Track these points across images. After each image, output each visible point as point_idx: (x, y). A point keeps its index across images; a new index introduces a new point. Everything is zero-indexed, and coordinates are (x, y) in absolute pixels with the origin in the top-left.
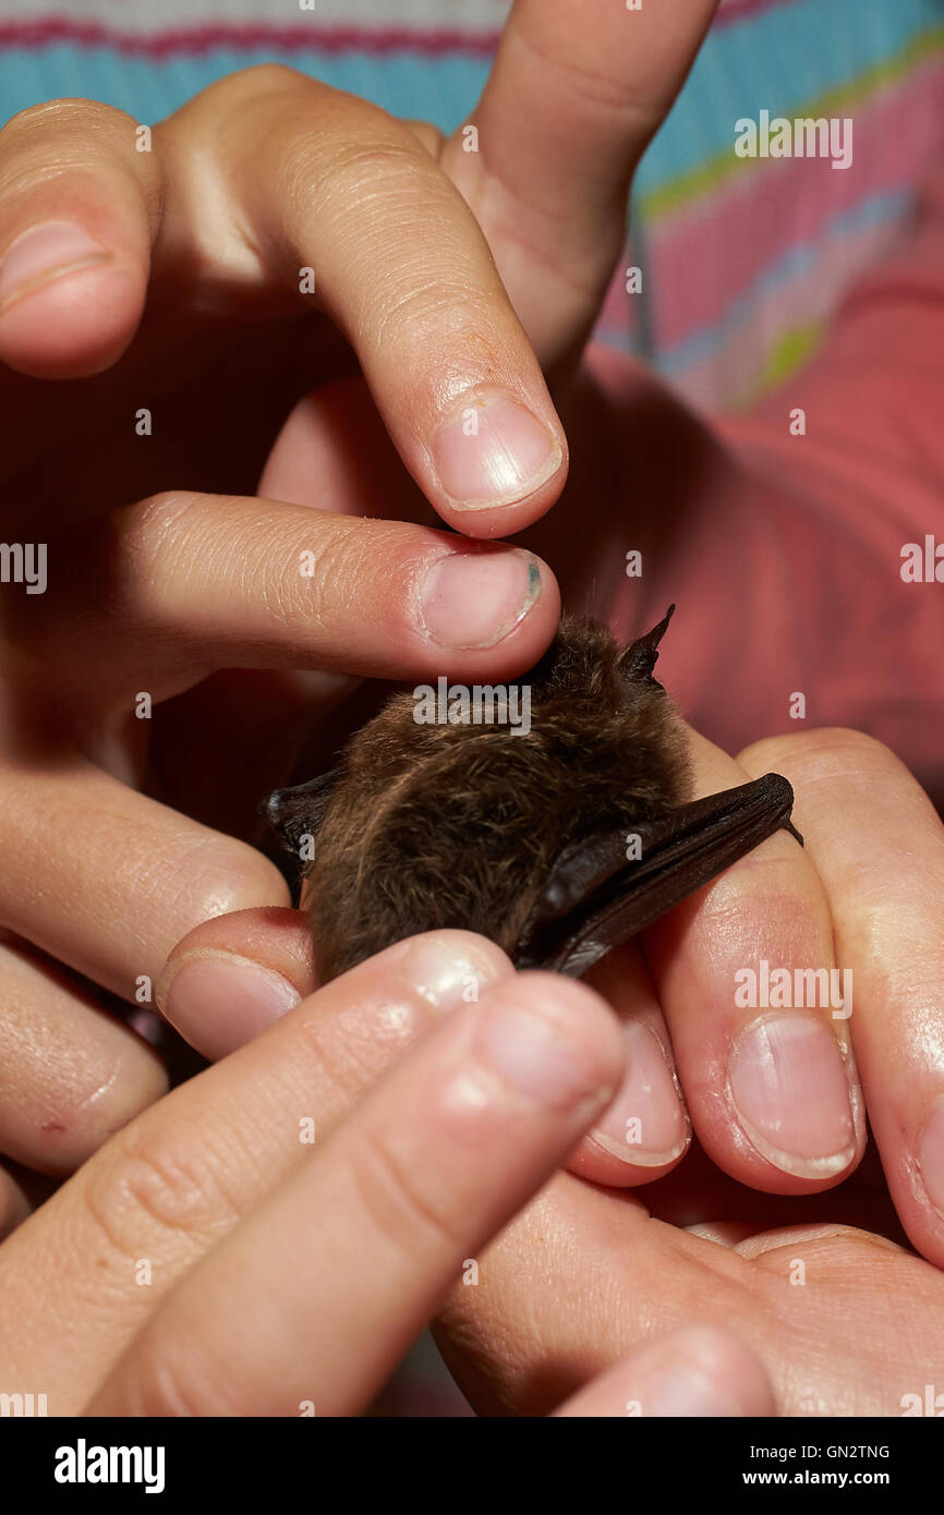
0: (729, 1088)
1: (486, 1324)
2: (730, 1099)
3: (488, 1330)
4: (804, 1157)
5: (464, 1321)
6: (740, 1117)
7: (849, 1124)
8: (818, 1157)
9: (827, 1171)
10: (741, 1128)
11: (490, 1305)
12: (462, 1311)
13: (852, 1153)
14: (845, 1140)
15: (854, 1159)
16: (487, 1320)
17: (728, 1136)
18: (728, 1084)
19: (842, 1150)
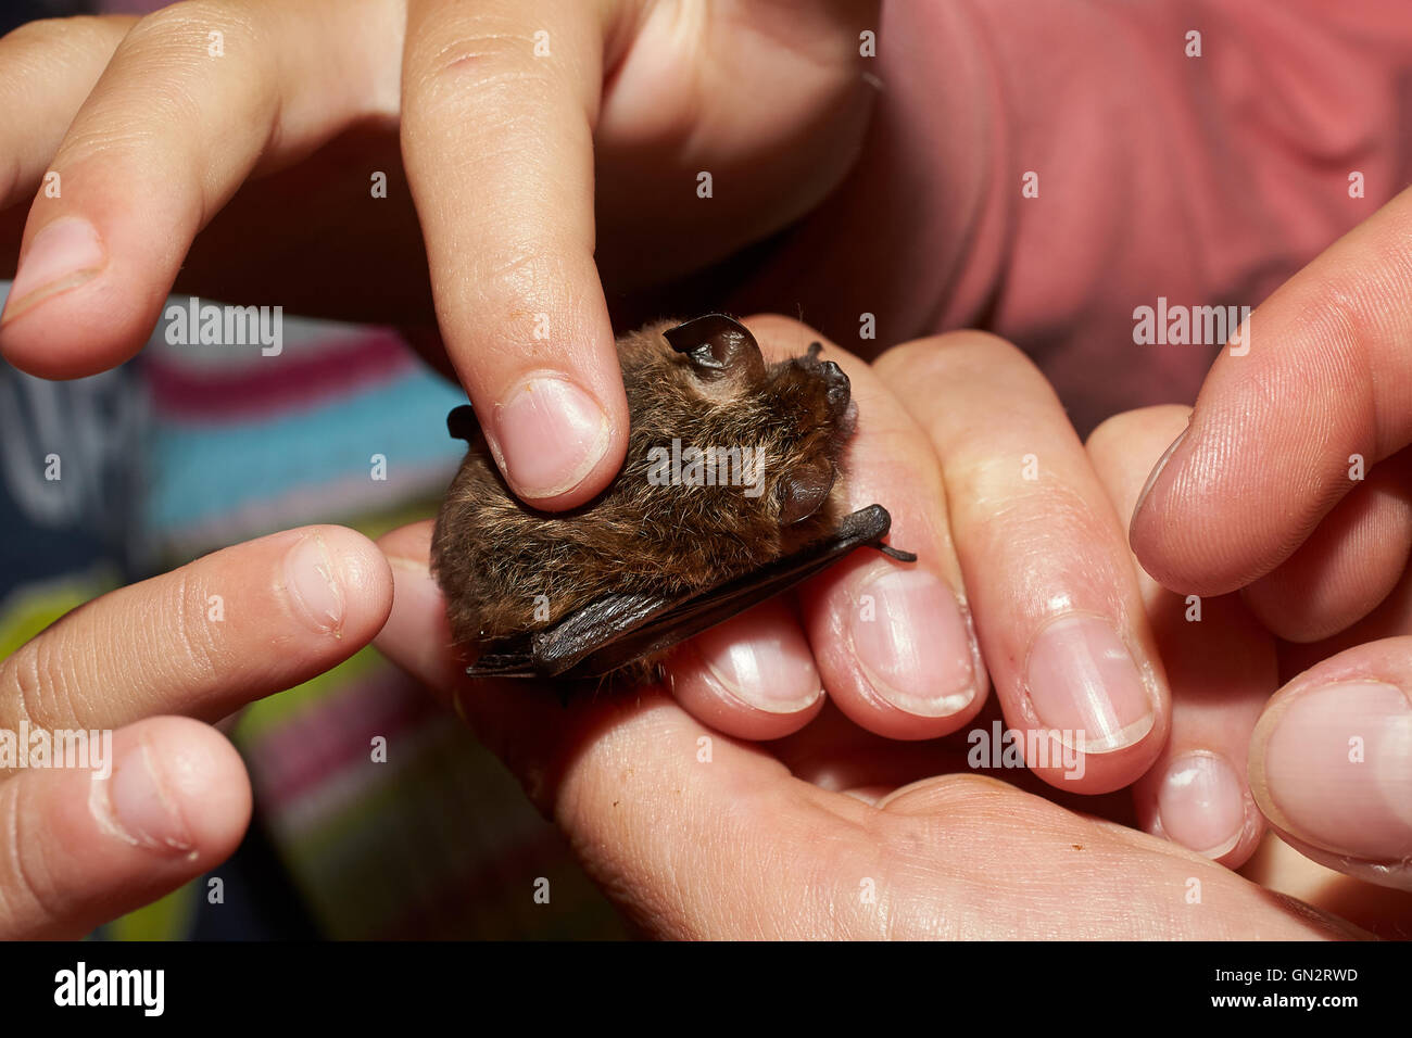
0: (851, 640)
1: (632, 875)
2: (852, 650)
3: (635, 880)
4: (923, 697)
5: (616, 876)
6: (862, 665)
7: (968, 668)
8: (937, 697)
9: (946, 709)
10: (864, 676)
11: (634, 856)
12: (613, 865)
13: (971, 694)
14: (963, 681)
15: (973, 701)
16: (632, 871)
17: (852, 684)
18: (849, 635)
19: (962, 690)
